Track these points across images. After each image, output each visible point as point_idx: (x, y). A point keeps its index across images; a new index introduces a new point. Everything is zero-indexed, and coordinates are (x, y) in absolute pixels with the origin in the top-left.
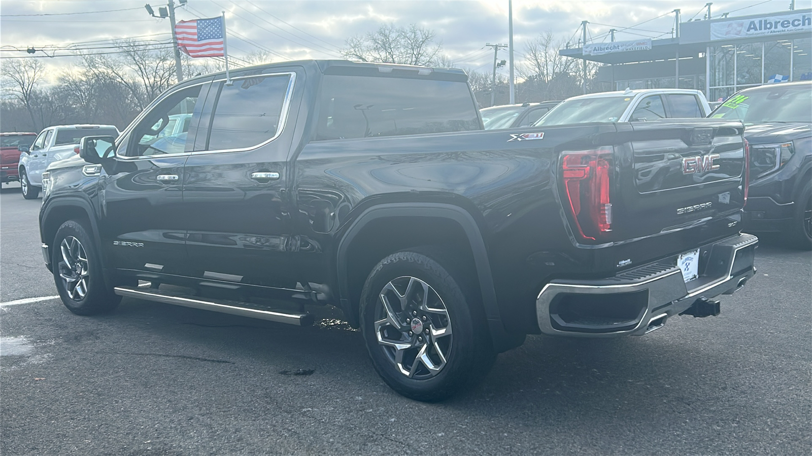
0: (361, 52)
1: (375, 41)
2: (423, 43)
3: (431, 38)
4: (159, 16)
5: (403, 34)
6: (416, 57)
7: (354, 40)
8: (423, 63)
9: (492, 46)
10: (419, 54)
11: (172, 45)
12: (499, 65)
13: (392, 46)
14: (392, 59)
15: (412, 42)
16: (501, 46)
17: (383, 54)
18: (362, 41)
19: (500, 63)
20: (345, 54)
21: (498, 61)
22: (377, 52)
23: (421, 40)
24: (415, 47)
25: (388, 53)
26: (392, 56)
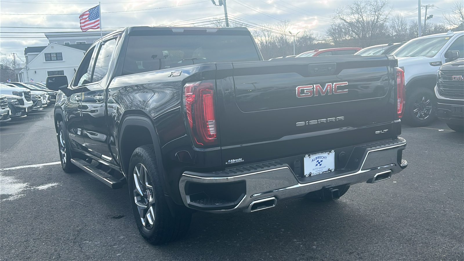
0: (343, 16)
1: (352, 9)
2: (382, 7)
3: (387, 4)
4: (219, 4)
5: (369, 3)
6: (377, 16)
7: (339, 9)
8: (382, 19)
9: (424, 6)
10: (379, 14)
11: (225, 20)
12: (428, 18)
13: (362, 11)
14: (362, 19)
15: (375, 7)
16: (429, 6)
17: (356, 16)
18: (343, 9)
19: (429, 16)
20: (333, 18)
21: (428, 16)
22: (353, 15)
23: (381, 6)
24: (377, 10)
25: (359, 15)
26: (362, 17)
